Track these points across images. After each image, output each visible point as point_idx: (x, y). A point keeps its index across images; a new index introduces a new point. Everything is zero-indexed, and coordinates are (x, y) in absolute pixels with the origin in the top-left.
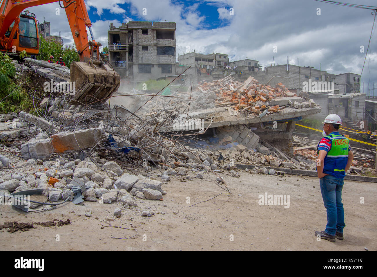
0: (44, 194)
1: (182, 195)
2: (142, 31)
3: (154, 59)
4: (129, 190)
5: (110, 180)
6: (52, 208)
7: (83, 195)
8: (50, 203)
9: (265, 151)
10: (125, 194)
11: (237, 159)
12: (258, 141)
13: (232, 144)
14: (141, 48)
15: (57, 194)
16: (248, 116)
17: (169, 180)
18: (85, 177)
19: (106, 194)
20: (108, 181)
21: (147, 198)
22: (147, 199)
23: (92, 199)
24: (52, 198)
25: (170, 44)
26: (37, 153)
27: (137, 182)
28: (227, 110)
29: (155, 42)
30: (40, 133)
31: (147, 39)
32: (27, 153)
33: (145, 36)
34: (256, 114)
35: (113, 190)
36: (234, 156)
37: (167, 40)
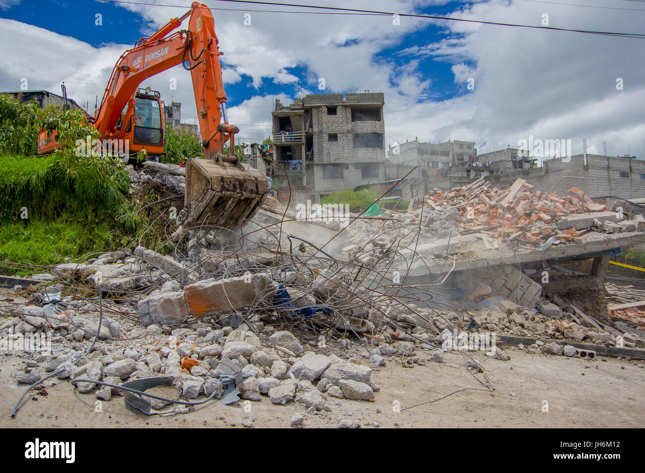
0: (175, 385)
1: (408, 392)
2: (326, 109)
3: (349, 155)
4: (316, 381)
5: (283, 363)
6: (187, 409)
7: (238, 388)
8: (185, 401)
9: (554, 313)
10: (308, 388)
11: (502, 326)
12: (540, 293)
13: (492, 300)
14: (326, 137)
15: (195, 387)
16: (519, 250)
17: (382, 365)
18: (242, 357)
19: (276, 388)
20: (279, 366)
21: (346, 396)
22: (346, 398)
23: (254, 396)
24: (188, 392)
25: (375, 129)
26: (162, 315)
27: (329, 369)
28: (481, 239)
29: (350, 126)
30: (167, 282)
31: (336, 122)
32: (147, 314)
33: (332, 117)
34: (533, 245)
35: (287, 381)
36: (496, 321)
37: (370, 122)
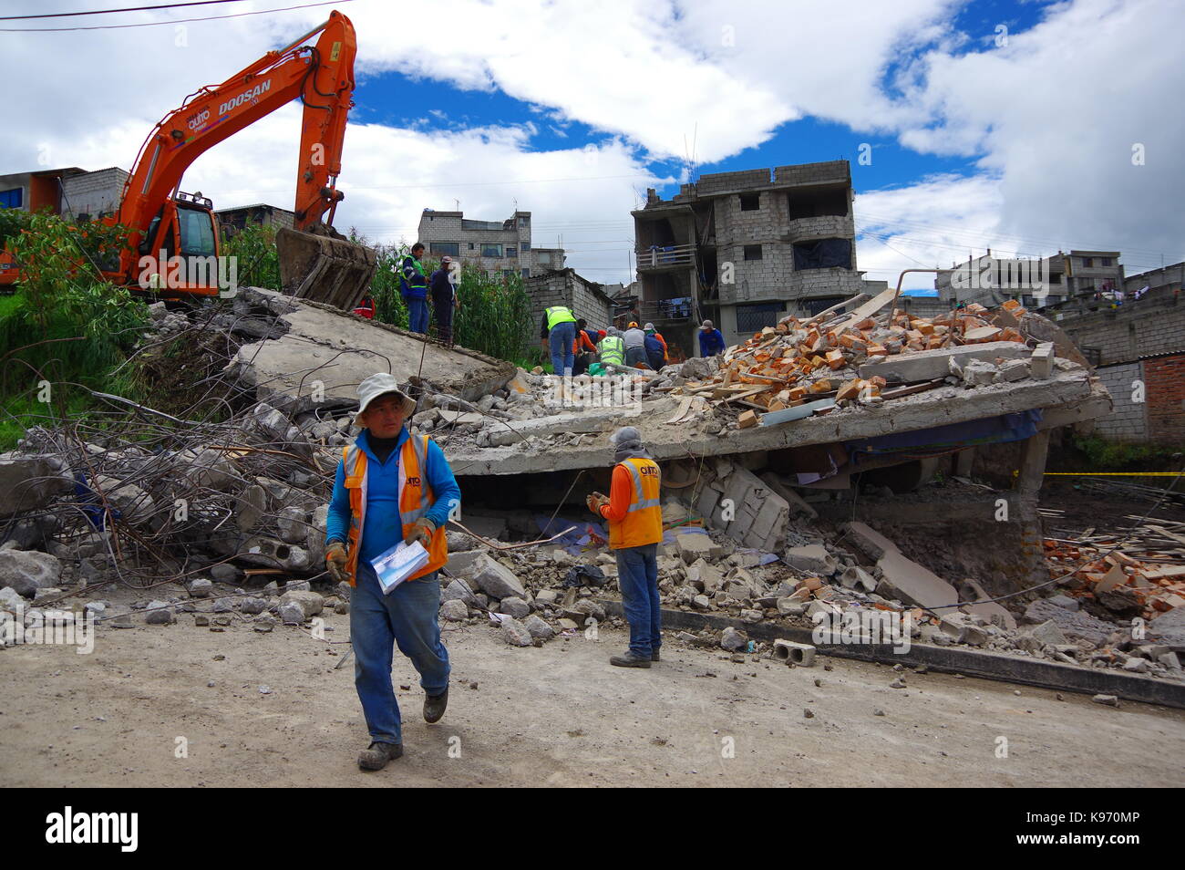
2: (740, 200)
3: (786, 285)
14: (740, 252)
25: (834, 232)
29: (785, 230)
31: (758, 224)
33: (751, 215)
37: (823, 218)
